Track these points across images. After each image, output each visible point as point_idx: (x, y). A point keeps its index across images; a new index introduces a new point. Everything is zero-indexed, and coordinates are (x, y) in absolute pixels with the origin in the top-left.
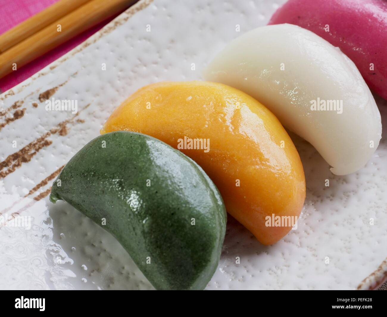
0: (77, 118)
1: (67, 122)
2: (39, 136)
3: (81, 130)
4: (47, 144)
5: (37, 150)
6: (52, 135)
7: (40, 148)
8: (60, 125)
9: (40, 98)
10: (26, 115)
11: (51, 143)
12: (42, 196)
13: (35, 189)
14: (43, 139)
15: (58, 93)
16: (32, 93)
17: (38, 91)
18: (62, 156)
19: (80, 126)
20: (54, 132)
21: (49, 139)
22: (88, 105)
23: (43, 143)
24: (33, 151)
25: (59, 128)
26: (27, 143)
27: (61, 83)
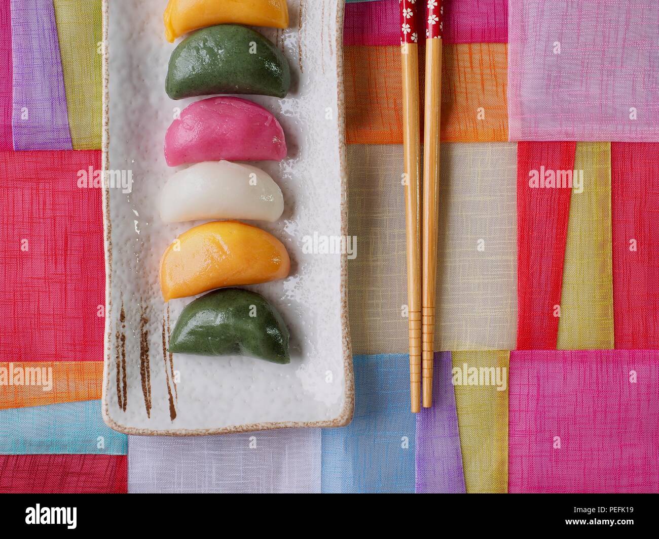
0: (143, 309)
1: (142, 315)
2: (139, 336)
3: (150, 311)
4: (146, 334)
5: (146, 341)
6: (143, 328)
7: (146, 339)
8: (141, 320)
9: (122, 322)
10: (126, 335)
11: (147, 331)
12: (171, 356)
13: (165, 356)
14: (142, 334)
15: (125, 310)
16: (117, 324)
17: (117, 320)
18: (157, 330)
19: (148, 310)
20: (143, 326)
21: (144, 331)
22: (141, 298)
23: (145, 336)
24: (145, 344)
25: (143, 322)
26: (139, 344)
27: (121, 305)
